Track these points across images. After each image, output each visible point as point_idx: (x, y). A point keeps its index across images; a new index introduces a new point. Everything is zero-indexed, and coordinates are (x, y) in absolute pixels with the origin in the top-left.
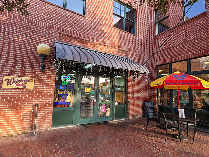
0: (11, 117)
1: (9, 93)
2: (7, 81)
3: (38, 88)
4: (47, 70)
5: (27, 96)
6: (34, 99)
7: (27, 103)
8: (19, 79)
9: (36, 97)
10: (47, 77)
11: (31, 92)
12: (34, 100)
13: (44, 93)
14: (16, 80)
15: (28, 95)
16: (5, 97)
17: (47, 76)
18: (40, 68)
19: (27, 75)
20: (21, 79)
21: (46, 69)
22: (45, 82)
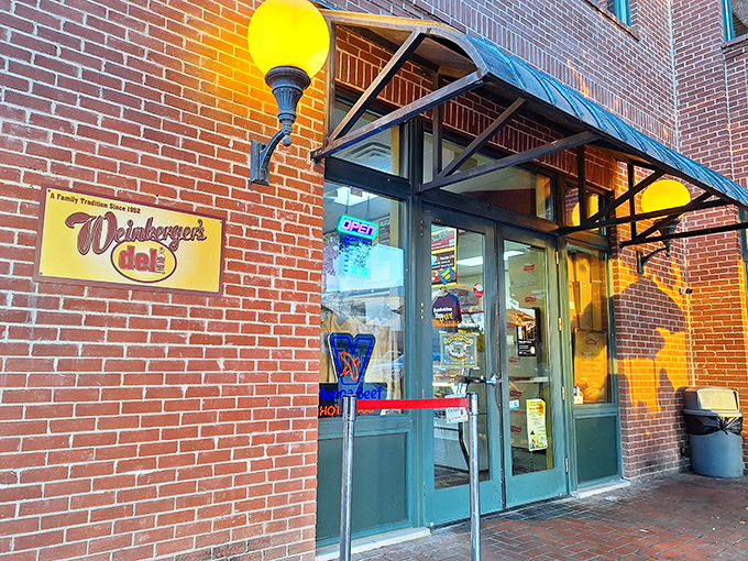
0: (98, 484)
1: (84, 313)
2: (78, 227)
3: (244, 291)
4: (280, 181)
5: (182, 340)
6: (221, 362)
7: (184, 388)
8: (140, 222)
9: (230, 346)
10: (283, 222)
11: (205, 314)
12: (222, 367)
13: (272, 326)
14: (122, 224)
15: (189, 333)
16: (58, 342)
17: (282, 215)
18: (243, 159)
19: (178, 200)
20: (150, 221)
21: (276, 173)
22: (275, 255)
